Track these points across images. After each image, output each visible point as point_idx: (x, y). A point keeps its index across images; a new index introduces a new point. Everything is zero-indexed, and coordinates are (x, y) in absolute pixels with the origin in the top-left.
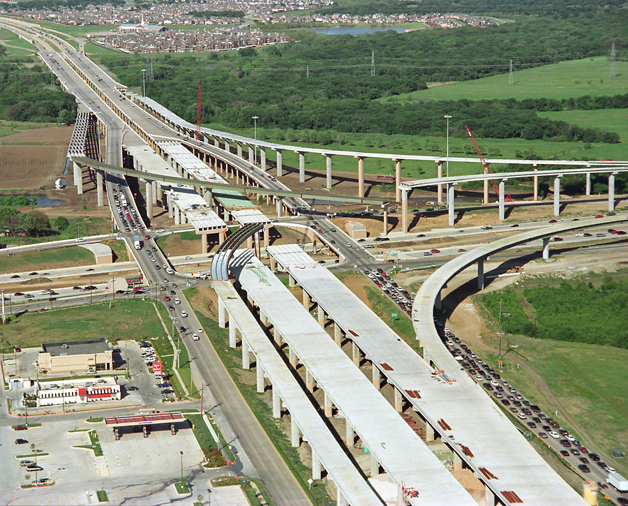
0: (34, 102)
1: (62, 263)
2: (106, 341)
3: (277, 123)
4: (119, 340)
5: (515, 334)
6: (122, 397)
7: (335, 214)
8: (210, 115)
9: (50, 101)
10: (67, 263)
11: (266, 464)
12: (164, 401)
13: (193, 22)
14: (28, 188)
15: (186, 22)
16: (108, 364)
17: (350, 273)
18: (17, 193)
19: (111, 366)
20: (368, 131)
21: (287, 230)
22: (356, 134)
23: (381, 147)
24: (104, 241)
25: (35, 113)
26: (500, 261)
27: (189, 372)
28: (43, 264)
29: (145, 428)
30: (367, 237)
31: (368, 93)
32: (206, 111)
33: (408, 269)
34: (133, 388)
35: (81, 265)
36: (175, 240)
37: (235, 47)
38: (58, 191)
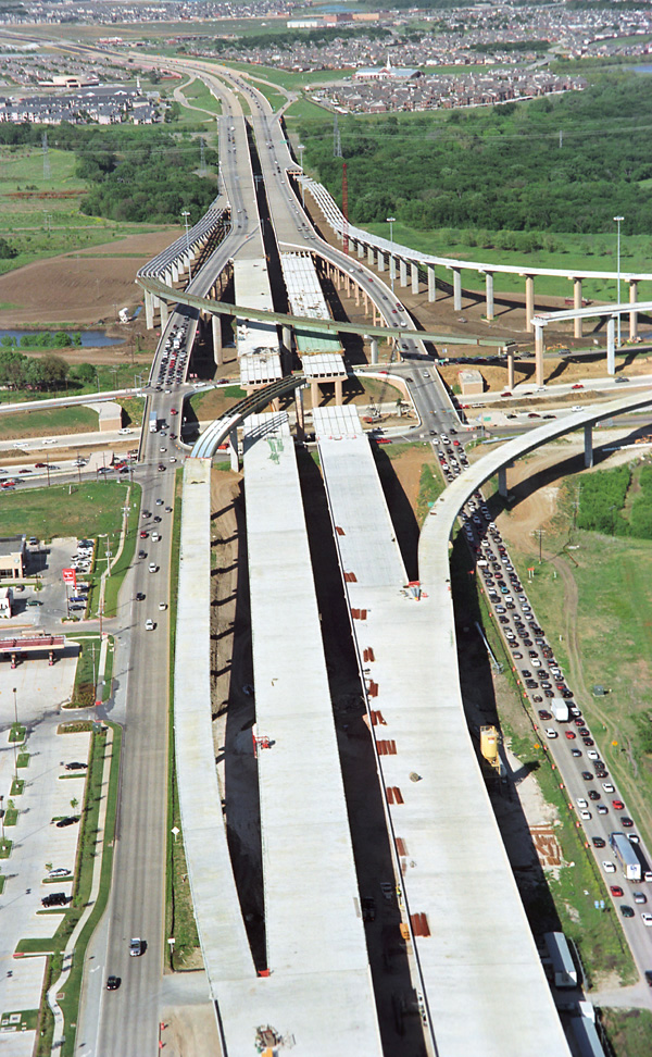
0: (155, 194)
1: (54, 429)
2: (23, 539)
3: (475, 220)
4: (56, 536)
5: (588, 529)
6: (13, 614)
7: (447, 360)
8: (390, 210)
9: (175, 193)
10: (61, 429)
11: (144, 703)
12: (64, 620)
13: (467, 62)
14: (85, 321)
15: (457, 62)
16: (17, 571)
17: (413, 445)
18: (68, 327)
19: (20, 572)
20: (600, 230)
21: (375, 383)
22: (581, 235)
23: (603, 255)
24: (117, 399)
25: (153, 211)
26: (634, 427)
27: (120, 583)
28: (28, 430)
29: (13, 656)
30: (485, 391)
31: (636, 171)
32: (383, 204)
33: (496, 439)
34: (34, 603)
35: (79, 432)
36: (215, 398)
37: (501, 100)
38: (123, 325)
